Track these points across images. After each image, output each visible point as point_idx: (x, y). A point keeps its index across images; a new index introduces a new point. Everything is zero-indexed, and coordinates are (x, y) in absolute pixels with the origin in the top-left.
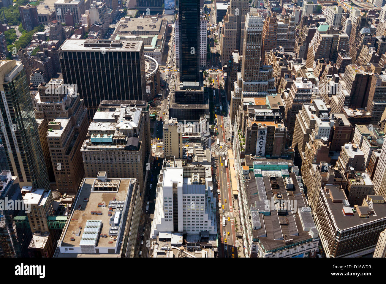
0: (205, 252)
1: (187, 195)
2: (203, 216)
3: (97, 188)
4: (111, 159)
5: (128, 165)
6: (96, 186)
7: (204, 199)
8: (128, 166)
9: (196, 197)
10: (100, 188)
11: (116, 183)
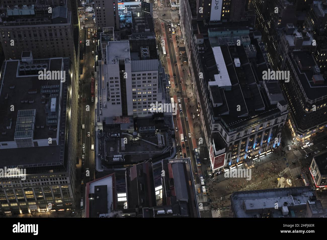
0: (162, 136)
1: (136, 73)
2: (156, 96)
3: (23, 71)
4: (35, 35)
5: (57, 41)
6: (21, 70)
7: (157, 76)
8: (57, 43)
9: (147, 74)
10: (26, 71)
11: (46, 65)
